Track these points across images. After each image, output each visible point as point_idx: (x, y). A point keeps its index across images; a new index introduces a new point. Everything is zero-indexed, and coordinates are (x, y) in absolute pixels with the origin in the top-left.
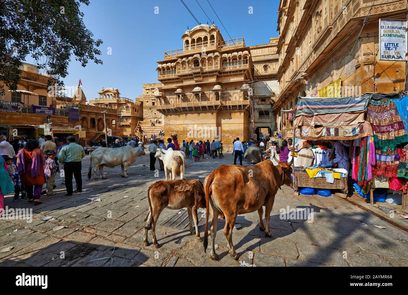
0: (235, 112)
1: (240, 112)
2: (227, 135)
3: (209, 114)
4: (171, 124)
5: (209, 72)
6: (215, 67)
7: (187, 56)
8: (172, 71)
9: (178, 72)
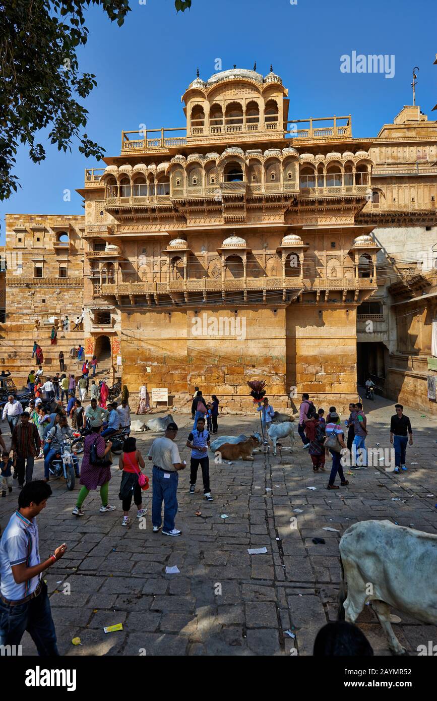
0: (335, 309)
1: (348, 308)
2: (312, 369)
3: (266, 313)
4: (143, 338)
5: (269, 199)
6: (286, 187)
7: (203, 151)
8: (152, 188)
9: (175, 192)
